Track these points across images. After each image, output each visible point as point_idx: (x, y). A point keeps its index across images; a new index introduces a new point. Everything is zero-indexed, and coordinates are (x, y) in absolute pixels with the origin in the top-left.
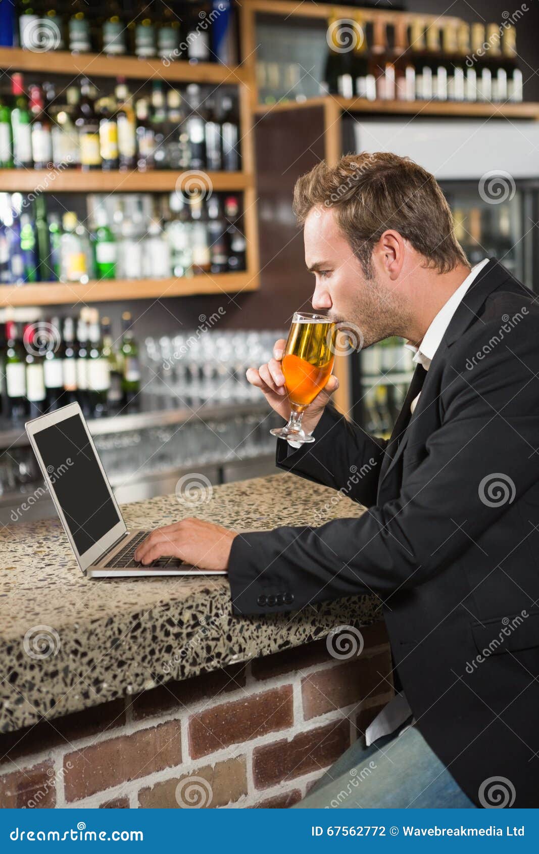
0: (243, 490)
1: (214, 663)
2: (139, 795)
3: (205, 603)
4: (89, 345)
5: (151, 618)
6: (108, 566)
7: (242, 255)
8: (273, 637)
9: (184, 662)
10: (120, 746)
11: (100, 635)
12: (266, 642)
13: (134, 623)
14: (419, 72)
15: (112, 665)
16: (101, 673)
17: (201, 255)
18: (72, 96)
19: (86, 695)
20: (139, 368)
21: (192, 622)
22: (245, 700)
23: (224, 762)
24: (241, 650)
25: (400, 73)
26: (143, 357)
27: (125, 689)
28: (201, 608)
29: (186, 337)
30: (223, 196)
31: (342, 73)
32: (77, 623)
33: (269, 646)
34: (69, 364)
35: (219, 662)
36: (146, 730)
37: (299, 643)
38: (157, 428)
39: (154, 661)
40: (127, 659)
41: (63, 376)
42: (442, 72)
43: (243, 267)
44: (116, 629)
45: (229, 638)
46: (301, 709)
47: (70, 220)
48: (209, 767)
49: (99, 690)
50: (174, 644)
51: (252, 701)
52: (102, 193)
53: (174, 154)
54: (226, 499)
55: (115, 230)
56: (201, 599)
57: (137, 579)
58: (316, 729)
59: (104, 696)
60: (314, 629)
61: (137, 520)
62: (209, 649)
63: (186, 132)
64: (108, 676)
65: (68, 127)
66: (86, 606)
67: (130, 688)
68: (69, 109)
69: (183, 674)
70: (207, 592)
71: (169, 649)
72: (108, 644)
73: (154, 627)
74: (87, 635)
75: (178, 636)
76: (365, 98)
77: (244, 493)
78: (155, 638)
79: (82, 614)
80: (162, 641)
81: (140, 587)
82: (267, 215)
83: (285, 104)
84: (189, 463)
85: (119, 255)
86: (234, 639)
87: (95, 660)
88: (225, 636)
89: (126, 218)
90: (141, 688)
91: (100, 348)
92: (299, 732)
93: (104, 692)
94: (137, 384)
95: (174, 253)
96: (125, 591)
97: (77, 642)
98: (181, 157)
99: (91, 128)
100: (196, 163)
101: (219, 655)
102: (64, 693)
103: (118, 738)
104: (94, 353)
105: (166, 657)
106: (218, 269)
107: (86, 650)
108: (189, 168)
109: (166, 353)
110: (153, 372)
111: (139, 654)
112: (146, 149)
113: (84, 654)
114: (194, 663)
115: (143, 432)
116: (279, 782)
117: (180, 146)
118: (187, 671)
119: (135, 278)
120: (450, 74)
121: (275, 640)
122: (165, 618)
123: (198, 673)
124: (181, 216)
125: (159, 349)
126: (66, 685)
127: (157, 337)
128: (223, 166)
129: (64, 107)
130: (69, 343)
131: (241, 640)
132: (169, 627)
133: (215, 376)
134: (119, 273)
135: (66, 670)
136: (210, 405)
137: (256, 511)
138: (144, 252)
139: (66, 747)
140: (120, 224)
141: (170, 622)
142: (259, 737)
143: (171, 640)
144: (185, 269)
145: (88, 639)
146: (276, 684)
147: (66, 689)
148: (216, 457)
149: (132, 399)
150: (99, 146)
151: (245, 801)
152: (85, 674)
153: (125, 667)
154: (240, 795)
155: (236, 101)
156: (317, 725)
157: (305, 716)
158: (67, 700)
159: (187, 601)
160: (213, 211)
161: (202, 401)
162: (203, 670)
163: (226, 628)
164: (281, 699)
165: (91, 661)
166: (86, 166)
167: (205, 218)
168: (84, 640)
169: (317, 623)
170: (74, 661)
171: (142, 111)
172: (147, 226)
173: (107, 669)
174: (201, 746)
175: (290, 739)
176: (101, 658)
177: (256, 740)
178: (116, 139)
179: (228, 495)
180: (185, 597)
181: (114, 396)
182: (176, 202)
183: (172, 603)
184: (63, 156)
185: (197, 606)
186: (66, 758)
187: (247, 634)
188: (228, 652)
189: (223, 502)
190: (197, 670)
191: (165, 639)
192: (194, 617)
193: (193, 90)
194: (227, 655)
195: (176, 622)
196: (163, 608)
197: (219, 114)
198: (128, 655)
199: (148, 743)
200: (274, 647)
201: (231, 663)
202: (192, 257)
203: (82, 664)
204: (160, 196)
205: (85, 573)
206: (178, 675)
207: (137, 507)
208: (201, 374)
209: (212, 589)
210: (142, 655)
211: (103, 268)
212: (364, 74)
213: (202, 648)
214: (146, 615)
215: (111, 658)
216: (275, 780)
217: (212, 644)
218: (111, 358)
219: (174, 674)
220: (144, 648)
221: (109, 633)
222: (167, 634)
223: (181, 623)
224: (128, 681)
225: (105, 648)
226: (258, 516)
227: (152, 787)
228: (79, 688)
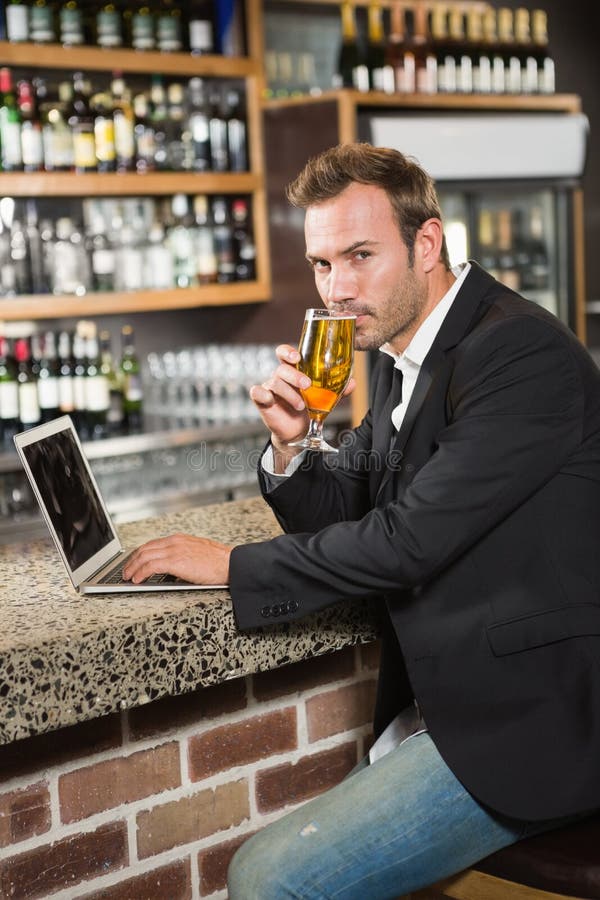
0: (245, 508)
1: (210, 678)
2: (137, 818)
3: (201, 617)
4: (86, 362)
5: (145, 632)
6: (101, 582)
7: (252, 264)
8: (271, 653)
9: (179, 677)
10: (117, 767)
11: (92, 649)
12: (264, 658)
13: (127, 637)
14: (441, 62)
15: (105, 679)
16: (93, 687)
17: (207, 264)
18: (65, 92)
19: (79, 709)
20: (141, 386)
21: (187, 637)
22: (247, 722)
23: (225, 785)
24: (239, 665)
25: (420, 64)
26: (145, 374)
27: (119, 704)
28: (196, 622)
29: (192, 353)
30: (231, 199)
31: (356, 64)
32: (69, 636)
33: (267, 661)
34: (66, 382)
35: (215, 677)
36: (144, 751)
37: (299, 658)
38: (161, 450)
39: (148, 675)
40: (121, 673)
41: (59, 395)
42: (466, 62)
43: (252, 276)
44: (108, 643)
45: (226, 653)
46: (306, 732)
47: (65, 227)
48: (209, 790)
49: (92, 705)
50: (169, 658)
51: (254, 723)
52: (99, 197)
53: (175, 154)
54: (227, 517)
55: (113, 238)
56: (195, 613)
57: (130, 594)
58: (320, 753)
59: (98, 710)
60: (314, 644)
61: (134, 539)
62: (205, 663)
63: (189, 130)
64: (101, 690)
65: (61, 127)
66: (78, 620)
67: (123, 703)
68: (62, 106)
69: (179, 689)
70: (202, 606)
71: (163, 663)
72: (101, 658)
73: (148, 642)
74: (79, 648)
75: (172, 650)
76: (383, 91)
77: (246, 511)
78: (148, 652)
79: (74, 628)
80: (156, 655)
81: (133, 602)
82: (278, 219)
83: (298, 98)
84: (196, 489)
85: (118, 264)
86: (231, 654)
87: (88, 674)
88: (221, 651)
89: (126, 224)
90: (135, 702)
91: (98, 364)
92: (303, 755)
93: (97, 706)
94: (139, 403)
95: (178, 262)
96: (119, 607)
97: (69, 655)
98: (184, 158)
99: (86, 126)
100: (201, 163)
101: (215, 670)
102: (57, 707)
103: (114, 760)
104: (92, 370)
105: (162, 672)
106: (226, 278)
107: (79, 663)
108: (193, 170)
109: (171, 371)
110: (156, 392)
111: (132, 668)
112: (146, 148)
113: (76, 668)
114: (190, 678)
115: (145, 455)
116: (282, 807)
117: (182, 146)
118: (182, 686)
119: (136, 290)
120: (476, 64)
121: (274, 656)
122: (159, 632)
123: (194, 688)
124: (186, 221)
125: (163, 366)
126: (58, 699)
127: (160, 352)
128: (229, 167)
129: (56, 104)
130: (65, 360)
131: (239, 656)
132: (163, 642)
133: (224, 394)
134: (118, 284)
135: (58, 683)
136: (218, 425)
137: (258, 528)
138: (145, 261)
139: (60, 768)
140: (119, 231)
141: (164, 636)
142: (262, 760)
143: (165, 655)
144: (190, 279)
145: (80, 652)
146: (279, 706)
147: (58, 703)
148: (225, 481)
149: (134, 420)
150: (95, 146)
151: (248, 825)
152: (77, 688)
153: (119, 681)
154: (243, 819)
155: (243, 96)
156: (323, 748)
157: (309, 739)
158: (59, 714)
159: (181, 615)
160: (220, 216)
161: (211, 422)
162: (199, 685)
163: (222, 642)
164: (284, 721)
165: (84, 674)
166: (81, 168)
167: (211, 224)
168: (75, 654)
169: (317, 638)
170: (66, 674)
171: (141, 108)
172: (147, 232)
173: (100, 683)
174: (201, 769)
175: (294, 763)
176: (93, 672)
177: (258, 763)
178: (113, 138)
179: (229, 513)
180: (180, 611)
181: (115, 416)
182: (180, 206)
183: (166, 617)
184: (55, 158)
185: (192, 620)
186: (61, 778)
187: (244, 649)
188: (225, 667)
189: (224, 520)
190: (193, 685)
191: (159, 653)
192: (189, 631)
193: (196, 84)
194: (224, 671)
195: (170, 636)
196: (156, 622)
197: (225, 110)
198: (122, 669)
199: (146, 765)
200: (273, 663)
201: (228, 678)
202: (197, 265)
203: (74, 678)
204: (162, 200)
205: (78, 589)
206: (173, 691)
207: (133, 526)
208: (209, 393)
209: (207, 603)
210: (136, 669)
211: (100, 279)
212: (381, 65)
213: (198, 663)
214: (140, 629)
215: (104, 672)
216: (279, 804)
217: (208, 658)
218: (111, 376)
219: (170, 689)
220: (137, 662)
221: (102, 646)
222: (162, 648)
223: (175, 638)
224: (122, 695)
225: (98, 662)
226: (259, 533)
227: (151, 810)
228: (71, 702)
